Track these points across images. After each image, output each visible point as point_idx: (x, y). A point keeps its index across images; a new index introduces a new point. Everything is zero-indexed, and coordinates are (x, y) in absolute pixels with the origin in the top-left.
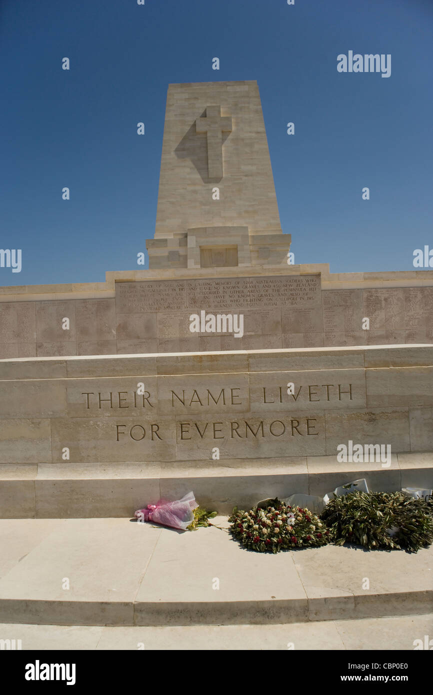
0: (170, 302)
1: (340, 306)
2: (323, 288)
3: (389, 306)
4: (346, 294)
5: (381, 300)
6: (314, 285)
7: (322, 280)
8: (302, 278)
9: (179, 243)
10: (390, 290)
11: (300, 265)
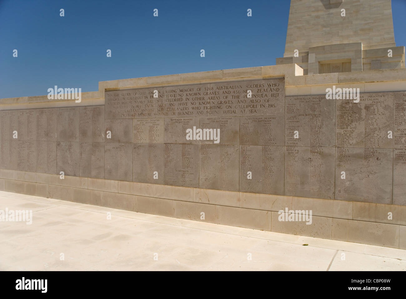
0: (143, 109)
1: (306, 115)
2: (287, 93)
3: (372, 116)
4: (314, 100)
5: (361, 109)
6: (277, 90)
7: (286, 84)
8: (263, 82)
9: (302, 60)
10: (374, 95)
11: (261, 68)
